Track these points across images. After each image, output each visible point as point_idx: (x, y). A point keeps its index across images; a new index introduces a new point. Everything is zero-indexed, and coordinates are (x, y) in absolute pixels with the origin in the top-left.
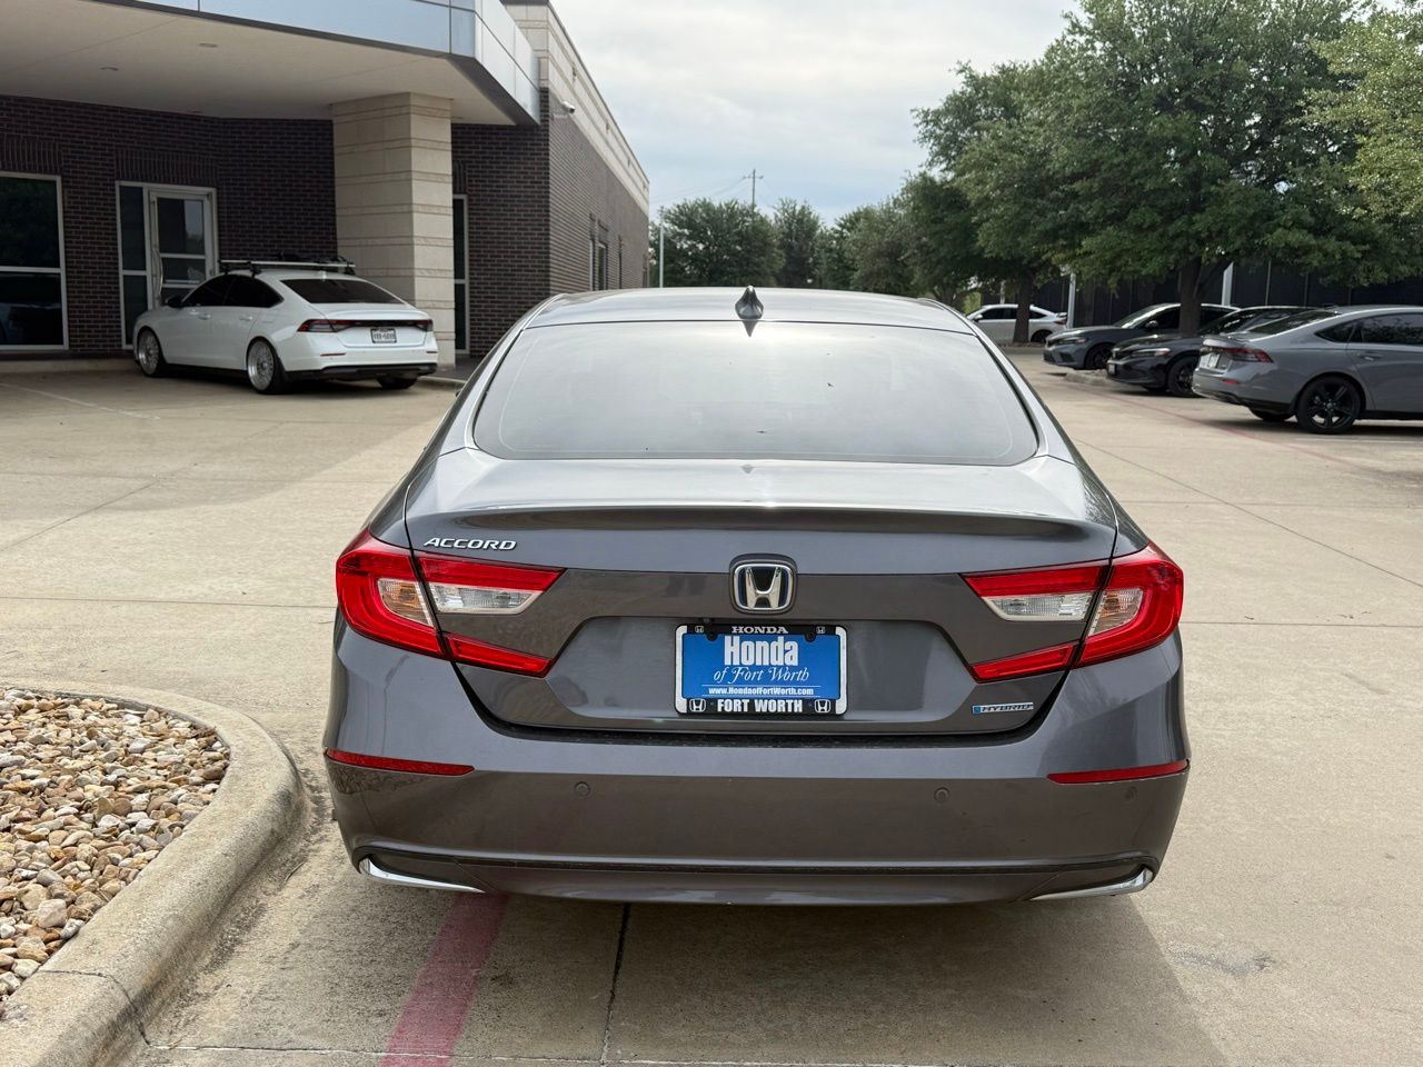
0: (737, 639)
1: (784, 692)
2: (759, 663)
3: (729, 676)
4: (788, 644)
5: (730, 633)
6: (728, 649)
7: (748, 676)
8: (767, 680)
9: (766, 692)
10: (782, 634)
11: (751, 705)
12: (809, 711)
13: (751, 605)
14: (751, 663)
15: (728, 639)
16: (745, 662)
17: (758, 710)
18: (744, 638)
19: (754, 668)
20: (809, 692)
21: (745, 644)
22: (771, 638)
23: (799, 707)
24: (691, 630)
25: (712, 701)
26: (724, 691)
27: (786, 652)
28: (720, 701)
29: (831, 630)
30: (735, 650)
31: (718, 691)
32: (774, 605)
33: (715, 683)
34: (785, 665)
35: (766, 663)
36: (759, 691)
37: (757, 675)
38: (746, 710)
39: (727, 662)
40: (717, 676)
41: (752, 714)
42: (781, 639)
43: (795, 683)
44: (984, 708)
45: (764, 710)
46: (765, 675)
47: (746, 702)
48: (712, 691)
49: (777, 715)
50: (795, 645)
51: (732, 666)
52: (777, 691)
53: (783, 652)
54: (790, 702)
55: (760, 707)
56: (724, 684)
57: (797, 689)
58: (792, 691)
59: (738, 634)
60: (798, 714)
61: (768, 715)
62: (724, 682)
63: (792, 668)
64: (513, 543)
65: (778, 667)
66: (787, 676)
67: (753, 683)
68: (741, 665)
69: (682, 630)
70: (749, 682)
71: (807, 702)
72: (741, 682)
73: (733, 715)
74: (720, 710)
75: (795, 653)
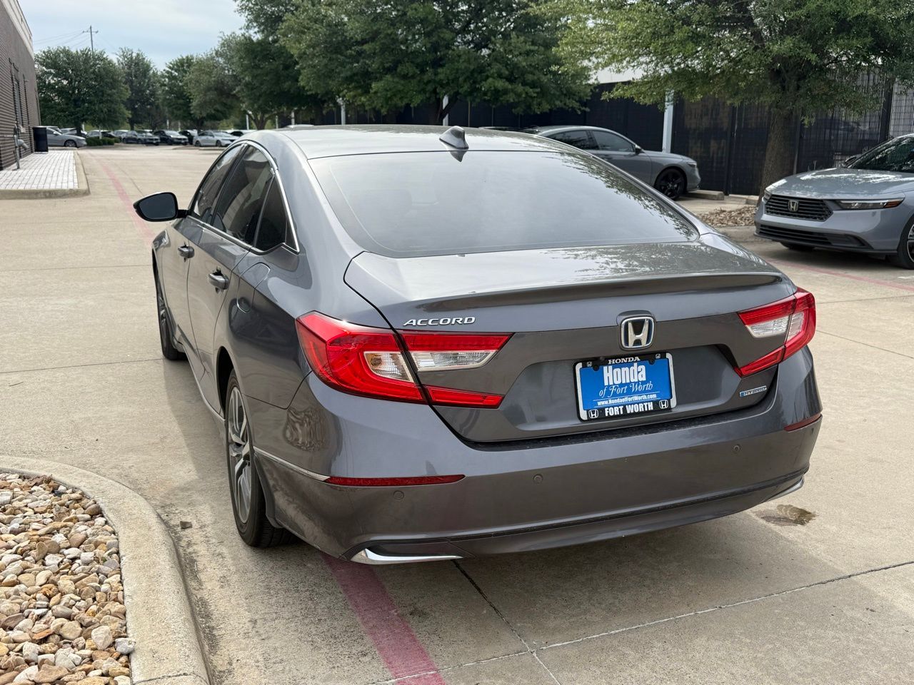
0: (610, 367)
1: (640, 398)
2: (624, 382)
3: (608, 393)
4: (640, 367)
5: (607, 364)
6: (606, 375)
7: (619, 391)
8: (630, 393)
9: (630, 399)
10: (636, 361)
11: (625, 409)
12: (657, 409)
13: (631, 345)
14: (619, 382)
15: (605, 368)
16: (616, 382)
17: (628, 412)
18: (615, 366)
19: (622, 385)
20: (653, 396)
21: (615, 370)
22: (630, 365)
23: (651, 407)
24: (584, 366)
25: (602, 410)
26: (606, 402)
27: (638, 372)
28: (606, 409)
29: (663, 356)
30: (611, 375)
31: (603, 403)
32: (644, 344)
33: (600, 398)
34: (639, 381)
35: (628, 381)
36: (626, 399)
37: (624, 390)
38: (622, 413)
39: (606, 384)
40: (602, 393)
41: (625, 415)
42: (636, 364)
43: (645, 392)
44: (746, 393)
45: (632, 412)
46: (628, 389)
47: (621, 407)
48: (599, 403)
49: (640, 414)
50: (643, 367)
51: (609, 386)
52: (636, 398)
53: (637, 373)
54: (646, 404)
55: (630, 409)
56: (606, 398)
57: (647, 395)
58: (644, 397)
59: (611, 364)
60: (651, 411)
61: (634, 414)
62: (606, 397)
63: (643, 383)
64: (473, 319)
65: (635, 383)
66: (640, 388)
67: (622, 395)
68: (614, 384)
69: (579, 366)
70: (620, 395)
71: (656, 403)
72: (615, 396)
73: (615, 417)
74: (607, 415)
75: (643, 372)
